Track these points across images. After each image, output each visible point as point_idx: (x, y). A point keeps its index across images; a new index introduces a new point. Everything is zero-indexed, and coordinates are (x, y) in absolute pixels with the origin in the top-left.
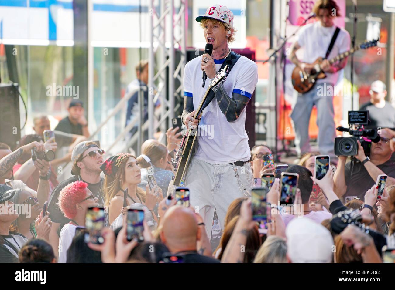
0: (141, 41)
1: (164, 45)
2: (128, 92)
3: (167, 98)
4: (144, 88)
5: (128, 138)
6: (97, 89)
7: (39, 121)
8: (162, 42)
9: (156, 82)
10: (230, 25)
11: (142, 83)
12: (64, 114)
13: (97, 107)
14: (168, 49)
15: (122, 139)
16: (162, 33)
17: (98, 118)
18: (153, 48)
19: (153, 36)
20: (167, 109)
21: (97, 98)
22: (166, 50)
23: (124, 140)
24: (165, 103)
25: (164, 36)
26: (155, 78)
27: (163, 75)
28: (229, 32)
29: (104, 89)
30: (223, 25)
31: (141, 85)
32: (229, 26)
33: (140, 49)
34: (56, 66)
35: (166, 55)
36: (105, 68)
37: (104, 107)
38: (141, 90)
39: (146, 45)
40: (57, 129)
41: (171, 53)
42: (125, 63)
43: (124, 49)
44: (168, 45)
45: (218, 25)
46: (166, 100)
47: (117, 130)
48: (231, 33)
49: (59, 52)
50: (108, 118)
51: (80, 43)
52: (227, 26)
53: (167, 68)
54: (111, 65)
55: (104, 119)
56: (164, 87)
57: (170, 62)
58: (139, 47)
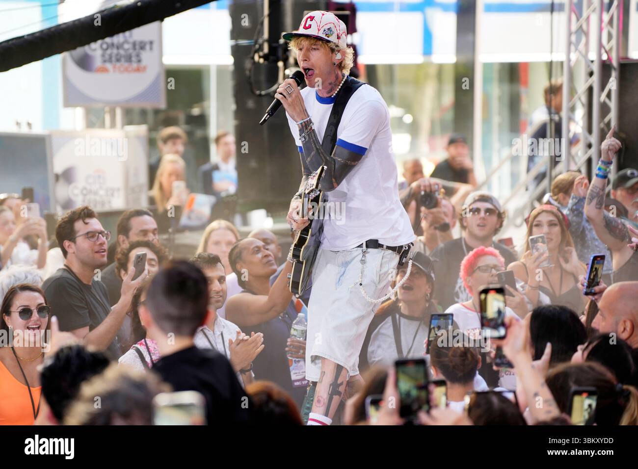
0: (552, 52)
1: (585, 56)
2: (531, 123)
3: (590, 131)
4: (556, 118)
5: (532, 187)
6: (487, 120)
7: (410, 165)
8: (584, 52)
9: (572, 109)
10: (339, 45)
11: (553, 110)
12: (441, 155)
13: (486, 145)
14: (592, 62)
15: (523, 189)
16: (584, 40)
17: (487, 160)
18: (569, 60)
19: (570, 43)
20: (590, 146)
21: (487, 133)
22: (590, 63)
23: (527, 190)
24: (586, 138)
25: (587, 44)
26: (571, 104)
27: (584, 99)
28: (339, 56)
29: (496, 119)
30: (328, 45)
31: (550, 113)
32: (337, 46)
33: (551, 63)
34: (430, 89)
35: (589, 70)
36: (497, 91)
37: (496, 144)
38: (551, 120)
39: (559, 56)
40: (433, 175)
41: (596, 68)
42: (526, 83)
43: (526, 65)
44: (593, 56)
45: (319, 47)
46: (587, 134)
47: (514, 177)
48: (342, 56)
49: (433, 71)
50: (502, 163)
51: (464, 58)
52: (334, 47)
53: (590, 90)
54: (506, 87)
55: (495, 163)
56: (584, 115)
57: (595, 80)
58: (549, 60)
